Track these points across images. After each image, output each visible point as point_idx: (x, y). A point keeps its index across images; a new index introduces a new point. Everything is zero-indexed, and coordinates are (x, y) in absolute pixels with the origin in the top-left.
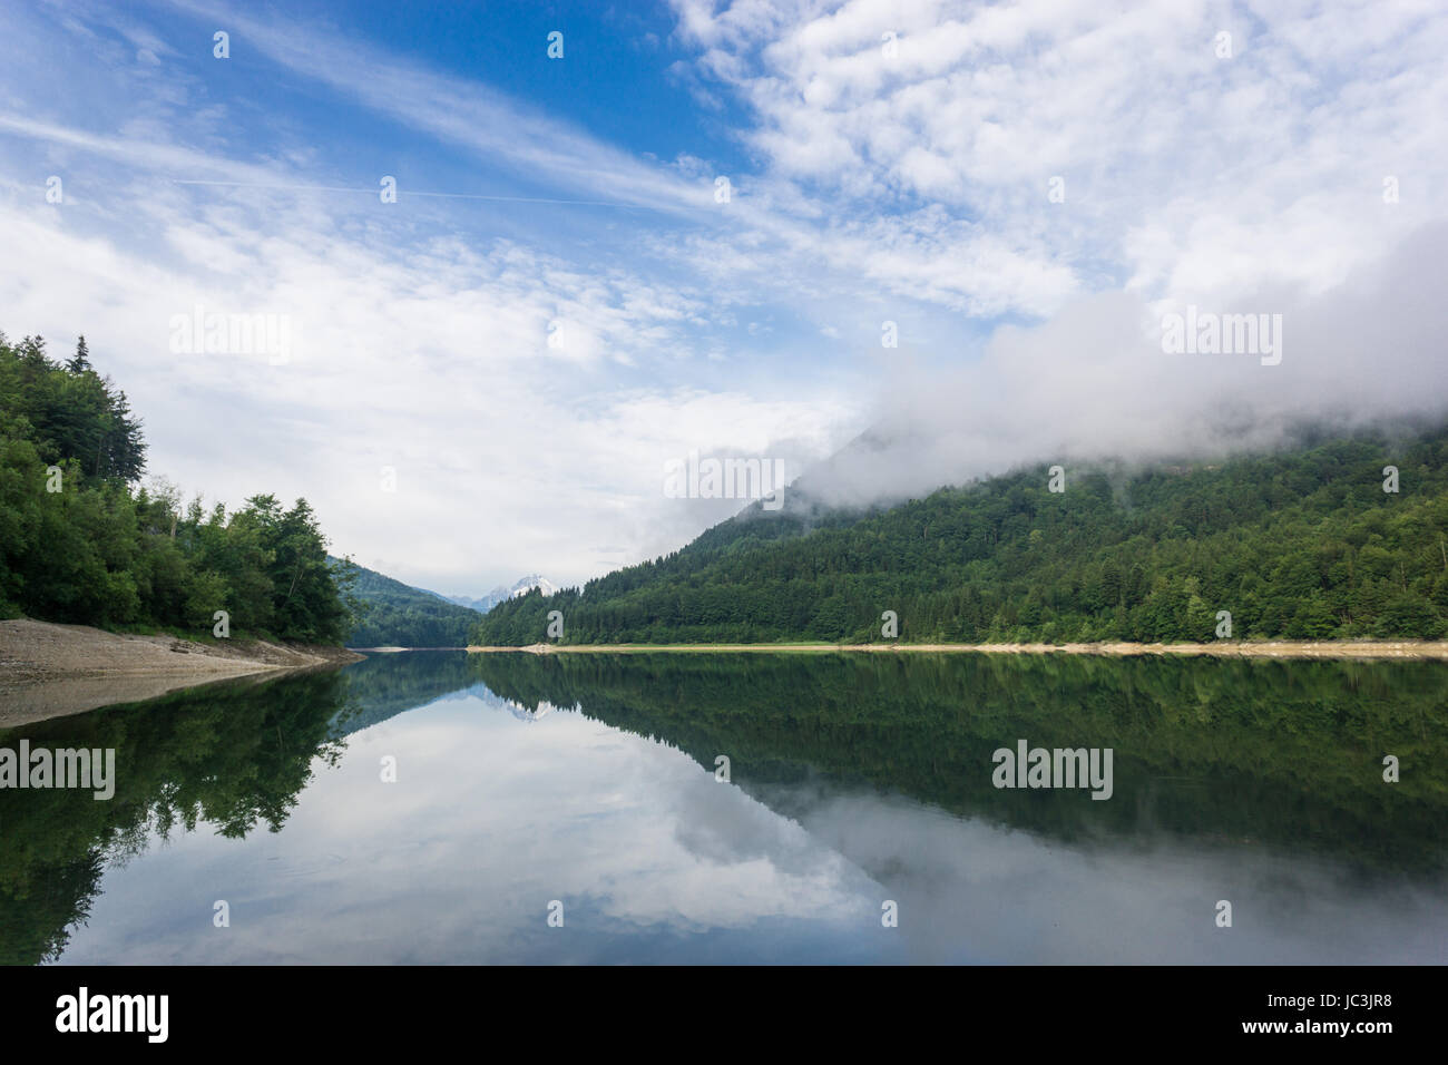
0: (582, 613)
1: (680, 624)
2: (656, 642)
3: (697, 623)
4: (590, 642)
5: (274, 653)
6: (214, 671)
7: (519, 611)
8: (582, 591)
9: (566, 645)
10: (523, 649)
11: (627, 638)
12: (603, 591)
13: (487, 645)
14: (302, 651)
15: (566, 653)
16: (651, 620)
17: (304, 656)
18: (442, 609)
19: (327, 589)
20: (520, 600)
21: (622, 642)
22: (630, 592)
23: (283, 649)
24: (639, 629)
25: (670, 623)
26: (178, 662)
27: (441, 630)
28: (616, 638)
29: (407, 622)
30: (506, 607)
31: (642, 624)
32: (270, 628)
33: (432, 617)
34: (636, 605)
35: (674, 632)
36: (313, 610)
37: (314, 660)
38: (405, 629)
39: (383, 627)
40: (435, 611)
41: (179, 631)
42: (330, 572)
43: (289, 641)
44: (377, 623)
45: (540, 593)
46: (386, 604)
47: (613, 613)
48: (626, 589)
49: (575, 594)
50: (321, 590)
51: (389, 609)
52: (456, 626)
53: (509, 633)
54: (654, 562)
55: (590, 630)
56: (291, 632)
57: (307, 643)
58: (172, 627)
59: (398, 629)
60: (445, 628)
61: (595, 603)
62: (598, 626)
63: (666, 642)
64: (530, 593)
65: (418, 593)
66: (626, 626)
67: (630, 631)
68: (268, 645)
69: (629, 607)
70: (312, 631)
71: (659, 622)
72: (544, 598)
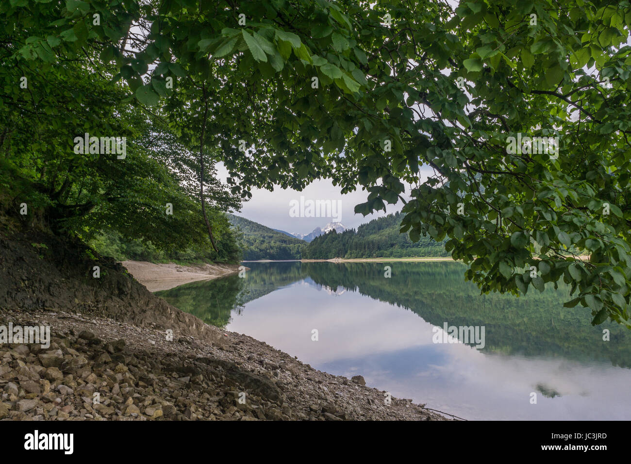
0: (356, 243)
1: (408, 247)
2: (395, 257)
3: (417, 247)
4: (361, 257)
5: (212, 269)
6: (192, 279)
7: (326, 241)
8: (357, 231)
9: (349, 258)
10: (328, 261)
11: (380, 255)
12: (368, 231)
13: (310, 259)
14: (223, 267)
15: (349, 263)
16: (392, 245)
17: (224, 270)
18: (289, 240)
19: (231, 241)
20: (326, 235)
21: (377, 257)
22: (381, 231)
23: (215, 267)
24: (386, 250)
25: (403, 247)
26: (180, 276)
27: (289, 251)
28: (374, 255)
29: (272, 248)
30: (319, 240)
31: (388, 247)
32: (210, 258)
33: (284, 245)
34: (384, 237)
35: (405, 252)
36: (226, 250)
37: (228, 271)
38: (272, 251)
39: (261, 250)
40: (285, 242)
41: (177, 261)
42: (231, 234)
43: (218, 263)
44: (258, 248)
45: (336, 233)
46: (262, 239)
47: (372, 242)
48: (379, 229)
49: (353, 232)
50: (228, 242)
51: (263, 241)
52: (296, 249)
53: (321, 252)
54: (394, 214)
55: (361, 251)
56: (218, 259)
57: (225, 263)
58: (174, 260)
59: (268, 251)
60: (291, 250)
61: (364, 237)
62: (365, 248)
63: (400, 257)
64: (331, 232)
65: (277, 232)
66: (379, 248)
67: (381, 251)
68: (210, 266)
69: (381, 239)
70: (226, 259)
71: (397, 246)
72: (338, 235)
